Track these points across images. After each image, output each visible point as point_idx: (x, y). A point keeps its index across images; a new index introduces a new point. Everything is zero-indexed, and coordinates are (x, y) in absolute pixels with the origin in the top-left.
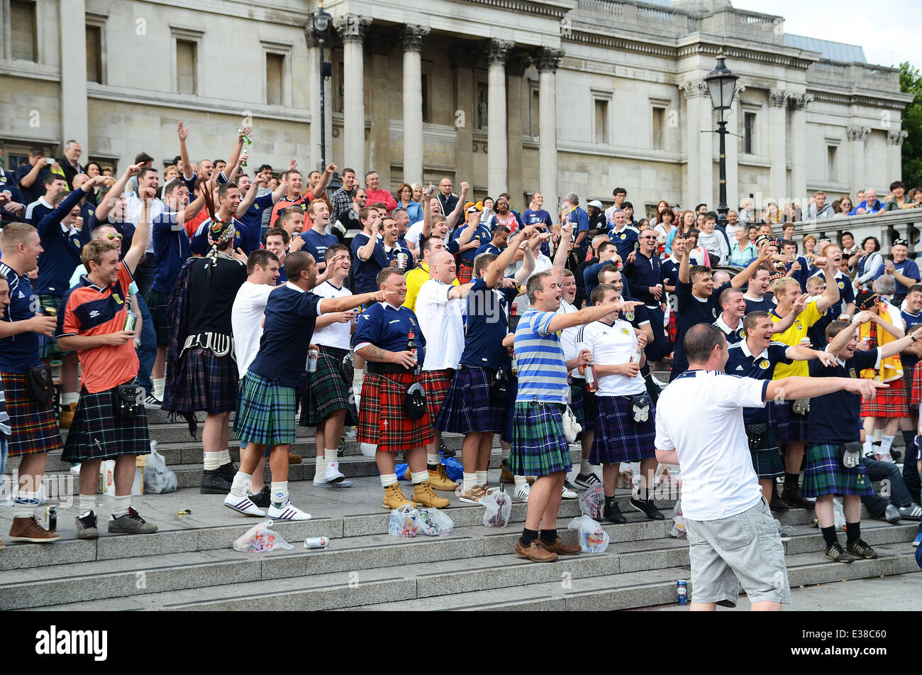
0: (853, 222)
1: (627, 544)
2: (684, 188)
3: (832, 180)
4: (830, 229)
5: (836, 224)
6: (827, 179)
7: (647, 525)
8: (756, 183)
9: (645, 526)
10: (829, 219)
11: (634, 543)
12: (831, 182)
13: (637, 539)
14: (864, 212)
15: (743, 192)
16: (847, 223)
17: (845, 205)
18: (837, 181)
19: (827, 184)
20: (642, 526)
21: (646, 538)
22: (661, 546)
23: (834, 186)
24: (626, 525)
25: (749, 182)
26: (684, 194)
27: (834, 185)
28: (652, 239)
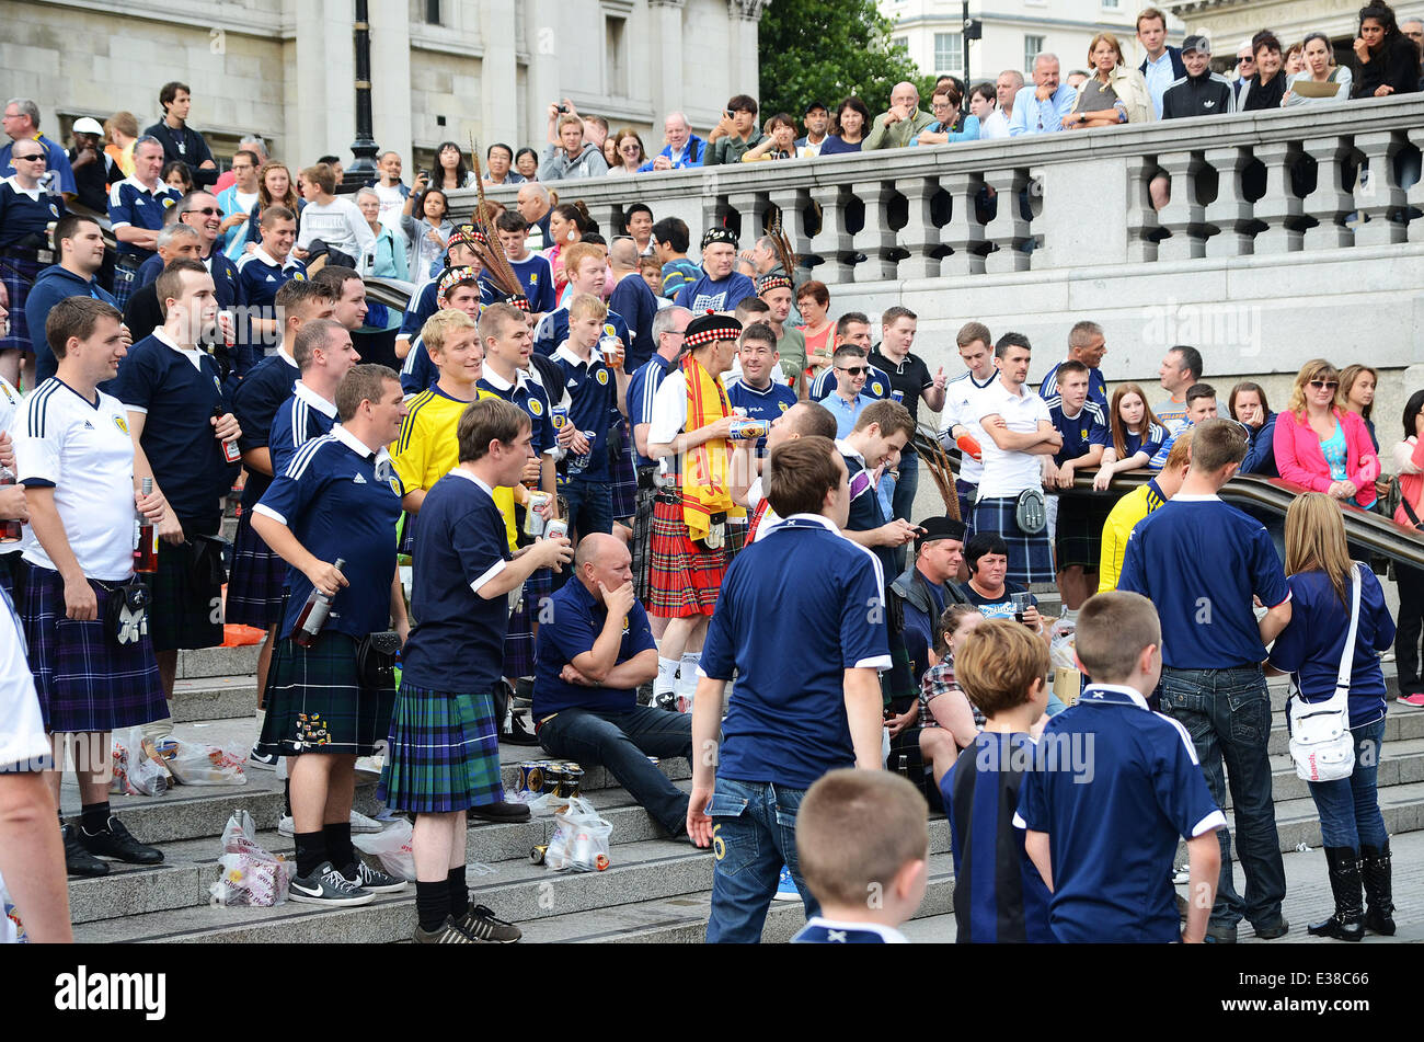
0: (644, 187)
1: (104, 924)
2: (289, 97)
3: (616, 94)
4: (599, 201)
5: (609, 190)
6: (606, 91)
7: (155, 878)
8: (452, 93)
9: (149, 880)
10: (594, 179)
11: (123, 922)
12: (614, 98)
13: (130, 912)
14: (669, 164)
15: (423, 111)
16: (633, 188)
17: (627, 149)
18: (627, 96)
19: (605, 101)
20: (142, 881)
21: (151, 907)
22: (188, 925)
23: (619, 107)
24: (104, 879)
25: (434, 88)
26: (289, 112)
27: (619, 103)
28: (215, 216)
